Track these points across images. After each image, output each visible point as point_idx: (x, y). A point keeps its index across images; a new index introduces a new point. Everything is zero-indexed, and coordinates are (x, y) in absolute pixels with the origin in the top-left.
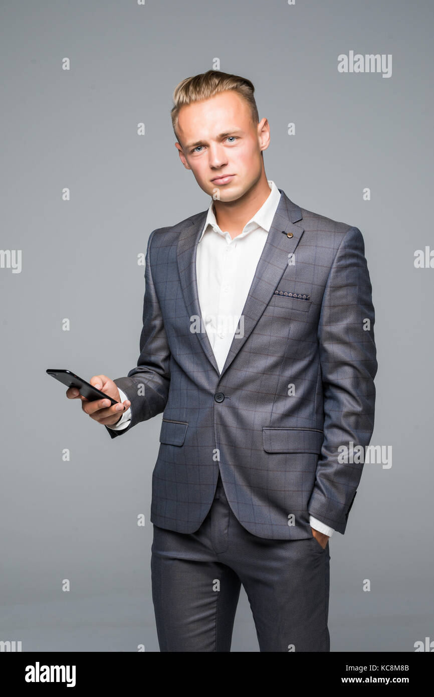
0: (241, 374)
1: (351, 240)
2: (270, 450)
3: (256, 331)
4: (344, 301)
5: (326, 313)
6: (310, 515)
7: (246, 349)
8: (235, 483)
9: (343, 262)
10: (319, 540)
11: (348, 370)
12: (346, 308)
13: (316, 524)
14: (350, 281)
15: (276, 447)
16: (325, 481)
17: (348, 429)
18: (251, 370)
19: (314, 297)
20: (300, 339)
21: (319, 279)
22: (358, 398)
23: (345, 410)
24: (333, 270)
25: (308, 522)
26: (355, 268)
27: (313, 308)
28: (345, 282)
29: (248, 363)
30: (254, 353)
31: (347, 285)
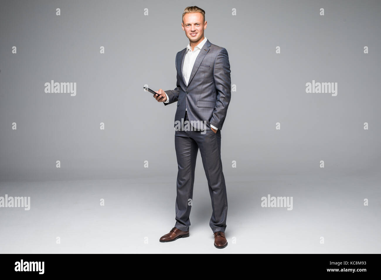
0: (192, 87)
1: (221, 51)
2: (199, 106)
3: (196, 75)
4: (219, 67)
5: (215, 70)
6: (210, 124)
7: (193, 80)
8: (191, 115)
9: (219, 57)
10: (213, 130)
11: (221, 86)
12: (220, 69)
13: (212, 126)
14: (221, 62)
15: (200, 106)
16: (215, 115)
17: (221, 101)
18: (195, 85)
19: (211, 66)
20: (207, 77)
21: (212, 61)
22: (224, 93)
23: (221, 96)
24: (216, 59)
25: (210, 125)
26: (223, 58)
27: (211, 69)
28: (219, 62)
29: (194, 84)
30: (195, 81)
31: (220, 63)
